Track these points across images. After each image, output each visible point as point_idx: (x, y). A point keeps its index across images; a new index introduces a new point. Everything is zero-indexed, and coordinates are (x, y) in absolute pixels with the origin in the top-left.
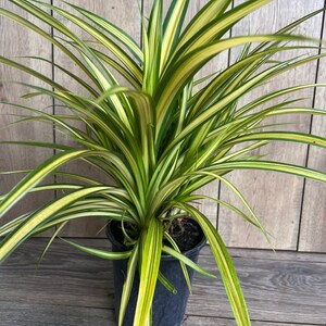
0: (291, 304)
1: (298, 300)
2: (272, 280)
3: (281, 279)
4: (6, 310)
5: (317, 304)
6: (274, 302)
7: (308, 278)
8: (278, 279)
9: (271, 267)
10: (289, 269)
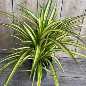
0: (70, 72)
1: (72, 71)
2: (67, 66)
3: (69, 66)
4: (6, 74)
5: (76, 72)
6: (67, 72)
7: (75, 65)
8: (68, 66)
9: (67, 62)
10: (71, 63)
